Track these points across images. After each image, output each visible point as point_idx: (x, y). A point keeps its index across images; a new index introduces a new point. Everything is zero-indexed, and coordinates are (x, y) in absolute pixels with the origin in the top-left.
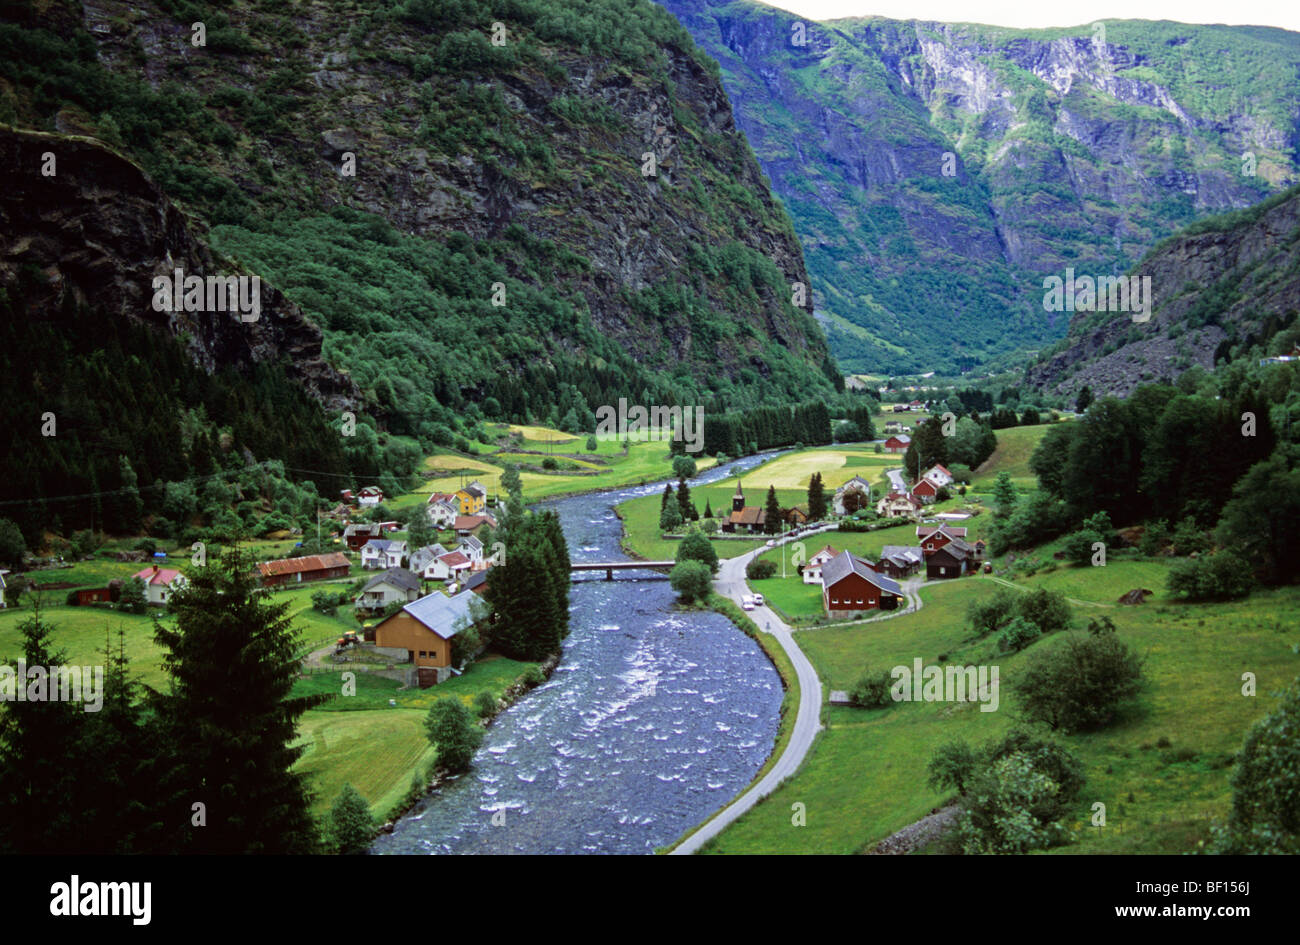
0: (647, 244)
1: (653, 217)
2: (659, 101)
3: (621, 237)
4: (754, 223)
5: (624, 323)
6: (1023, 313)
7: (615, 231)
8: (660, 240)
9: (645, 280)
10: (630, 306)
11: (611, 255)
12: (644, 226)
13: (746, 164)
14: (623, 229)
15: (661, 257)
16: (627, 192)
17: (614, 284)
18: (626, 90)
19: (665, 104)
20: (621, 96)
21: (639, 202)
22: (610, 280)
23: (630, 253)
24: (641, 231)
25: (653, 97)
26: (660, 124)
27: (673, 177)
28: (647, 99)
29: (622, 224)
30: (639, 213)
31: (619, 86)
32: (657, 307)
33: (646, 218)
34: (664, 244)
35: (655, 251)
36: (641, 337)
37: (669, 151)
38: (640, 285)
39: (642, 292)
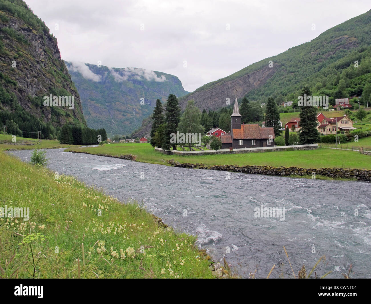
0: (36, 83)
1: (38, 75)
2: (41, 40)
3: (28, 78)
4: (68, 85)
5: (29, 107)
6: (116, 128)
7: (26, 75)
8: (41, 83)
9: (36, 94)
10: (31, 102)
11: (24, 83)
12: (36, 77)
13: (65, 69)
14: (29, 76)
15: (41, 88)
16: (30, 64)
17: (25, 93)
18: (30, 33)
19: (43, 42)
20: (28, 35)
21: (34, 69)
22: (24, 92)
23: (31, 84)
24: (35, 79)
25: (39, 38)
26: (41, 48)
27: (45, 65)
28: (37, 37)
29: (28, 74)
30: (34, 72)
31: (28, 31)
32: (40, 103)
33: (36, 75)
34: (42, 84)
35: (39, 86)
36: (35, 113)
37: (43, 57)
38: (34, 96)
39: (35, 98)
